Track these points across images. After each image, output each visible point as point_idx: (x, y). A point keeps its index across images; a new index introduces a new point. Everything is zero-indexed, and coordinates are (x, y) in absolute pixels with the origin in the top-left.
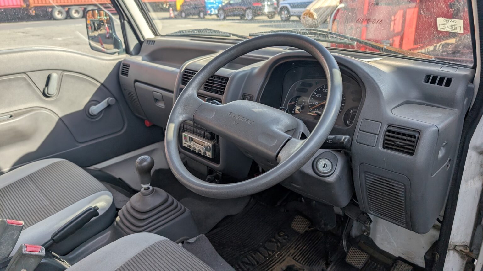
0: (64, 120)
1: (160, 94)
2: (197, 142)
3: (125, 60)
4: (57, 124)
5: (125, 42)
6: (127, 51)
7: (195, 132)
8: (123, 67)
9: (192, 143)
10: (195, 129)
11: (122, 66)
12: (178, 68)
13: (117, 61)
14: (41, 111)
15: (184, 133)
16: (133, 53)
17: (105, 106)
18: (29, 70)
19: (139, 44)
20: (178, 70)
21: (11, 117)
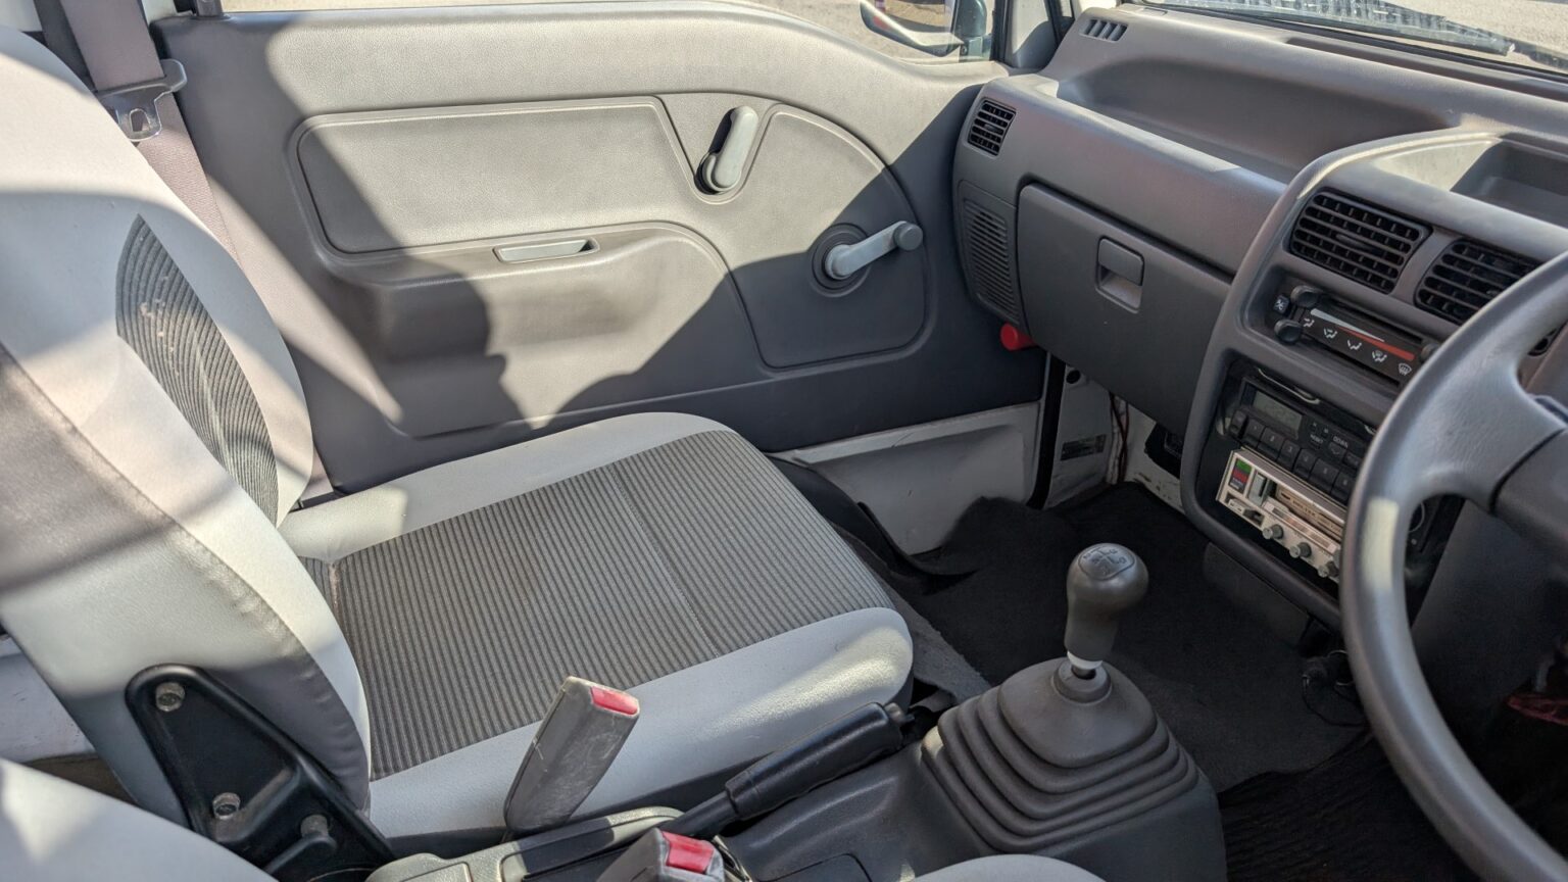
0: (740, 280)
1: (1139, 258)
2: (1298, 510)
3: (990, 87)
4: (719, 291)
5: (997, 14)
6: (999, 50)
7: (1299, 467)
8: (981, 114)
9: (1271, 505)
10: (1307, 458)
11: (976, 107)
12: (1284, 175)
13: (960, 86)
14: (680, 240)
15: (1237, 455)
16: (1020, 61)
17: (884, 249)
18: (674, 87)
19: (1050, 24)
20: (1280, 188)
21: (587, 247)
